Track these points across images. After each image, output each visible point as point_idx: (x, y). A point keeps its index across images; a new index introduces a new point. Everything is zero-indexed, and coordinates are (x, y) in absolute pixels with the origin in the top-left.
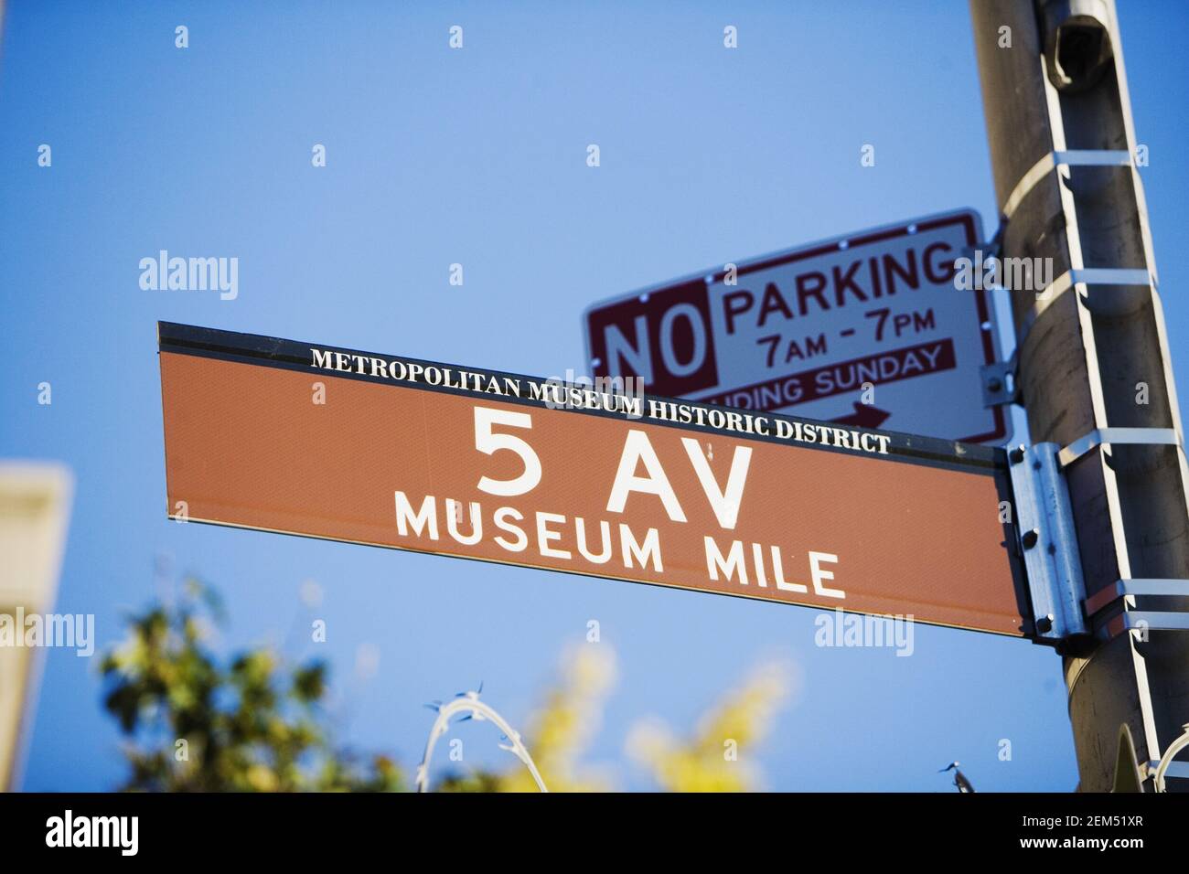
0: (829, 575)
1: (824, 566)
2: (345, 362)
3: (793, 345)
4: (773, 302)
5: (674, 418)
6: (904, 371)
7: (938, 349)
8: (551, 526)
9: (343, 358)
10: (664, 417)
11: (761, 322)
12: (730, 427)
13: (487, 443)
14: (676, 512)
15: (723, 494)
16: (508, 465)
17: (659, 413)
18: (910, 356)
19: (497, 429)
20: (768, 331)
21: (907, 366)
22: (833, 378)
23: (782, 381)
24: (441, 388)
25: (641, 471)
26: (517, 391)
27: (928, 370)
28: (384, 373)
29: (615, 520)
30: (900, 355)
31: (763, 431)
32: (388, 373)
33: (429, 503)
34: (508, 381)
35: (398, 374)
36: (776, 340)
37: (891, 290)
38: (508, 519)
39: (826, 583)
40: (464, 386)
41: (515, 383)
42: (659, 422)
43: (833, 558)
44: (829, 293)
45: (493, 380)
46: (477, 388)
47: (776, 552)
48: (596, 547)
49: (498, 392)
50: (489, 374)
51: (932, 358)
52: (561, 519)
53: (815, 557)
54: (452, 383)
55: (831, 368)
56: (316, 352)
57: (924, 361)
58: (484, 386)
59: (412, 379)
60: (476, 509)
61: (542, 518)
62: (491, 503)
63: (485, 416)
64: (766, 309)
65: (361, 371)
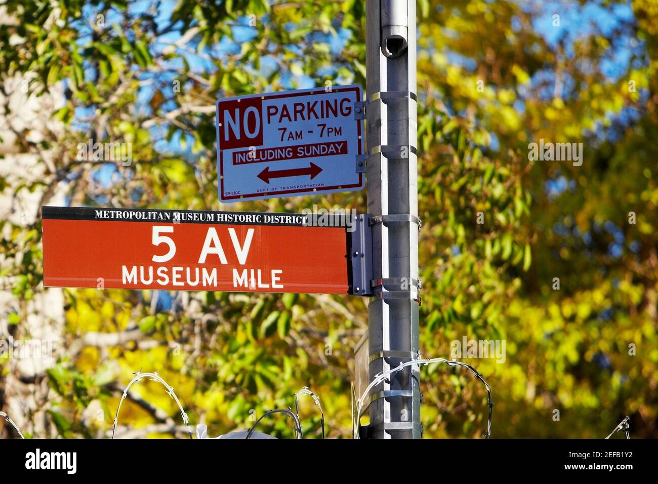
0: (278, 279)
1: (277, 275)
2: (107, 214)
3: (291, 133)
4: (285, 113)
5: (226, 220)
6: (329, 152)
7: (342, 144)
8: (178, 272)
9: (107, 212)
10: (222, 220)
11: (280, 121)
12: (247, 221)
13: (156, 240)
14: (224, 260)
15: (242, 250)
16: (164, 249)
17: (220, 219)
18: (332, 146)
19: (161, 234)
20: (282, 125)
21: (330, 150)
22: (304, 150)
23: (286, 148)
24: (141, 220)
25: (212, 245)
26: (169, 217)
27: (338, 153)
28: (121, 217)
29: (201, 267)
30: (328, 145)
31: (259, 221)
32: (122, 216)
33: (135, 268)
34: (166, 213)
35: (126, 216)
36: (285, 129)
37: (328, 116)
38: (163, 272)
39: (277, 282)
40: (150, 218)
41: (168, 214)
42: (221, 223)
43: (280, 271)
44: (305, 113)
45: (160, 214)
46: (154, 218)
47: (259, 271)
48: (193, 280)
49: (162, 218)
50: (159, 211)
51: (339, 148)
52: (181, 269)
53: (274, 272)
54: (145, 217)
55: (303, 146)
56: (97, 211)
57: (337, 149)
58: (157, 217)
59: (131, 218)
60: (151, 269)
61: (175, 269)
62: (156, 266)
63: (156, 229)
64: (282, 116)
65: (113, 217)
